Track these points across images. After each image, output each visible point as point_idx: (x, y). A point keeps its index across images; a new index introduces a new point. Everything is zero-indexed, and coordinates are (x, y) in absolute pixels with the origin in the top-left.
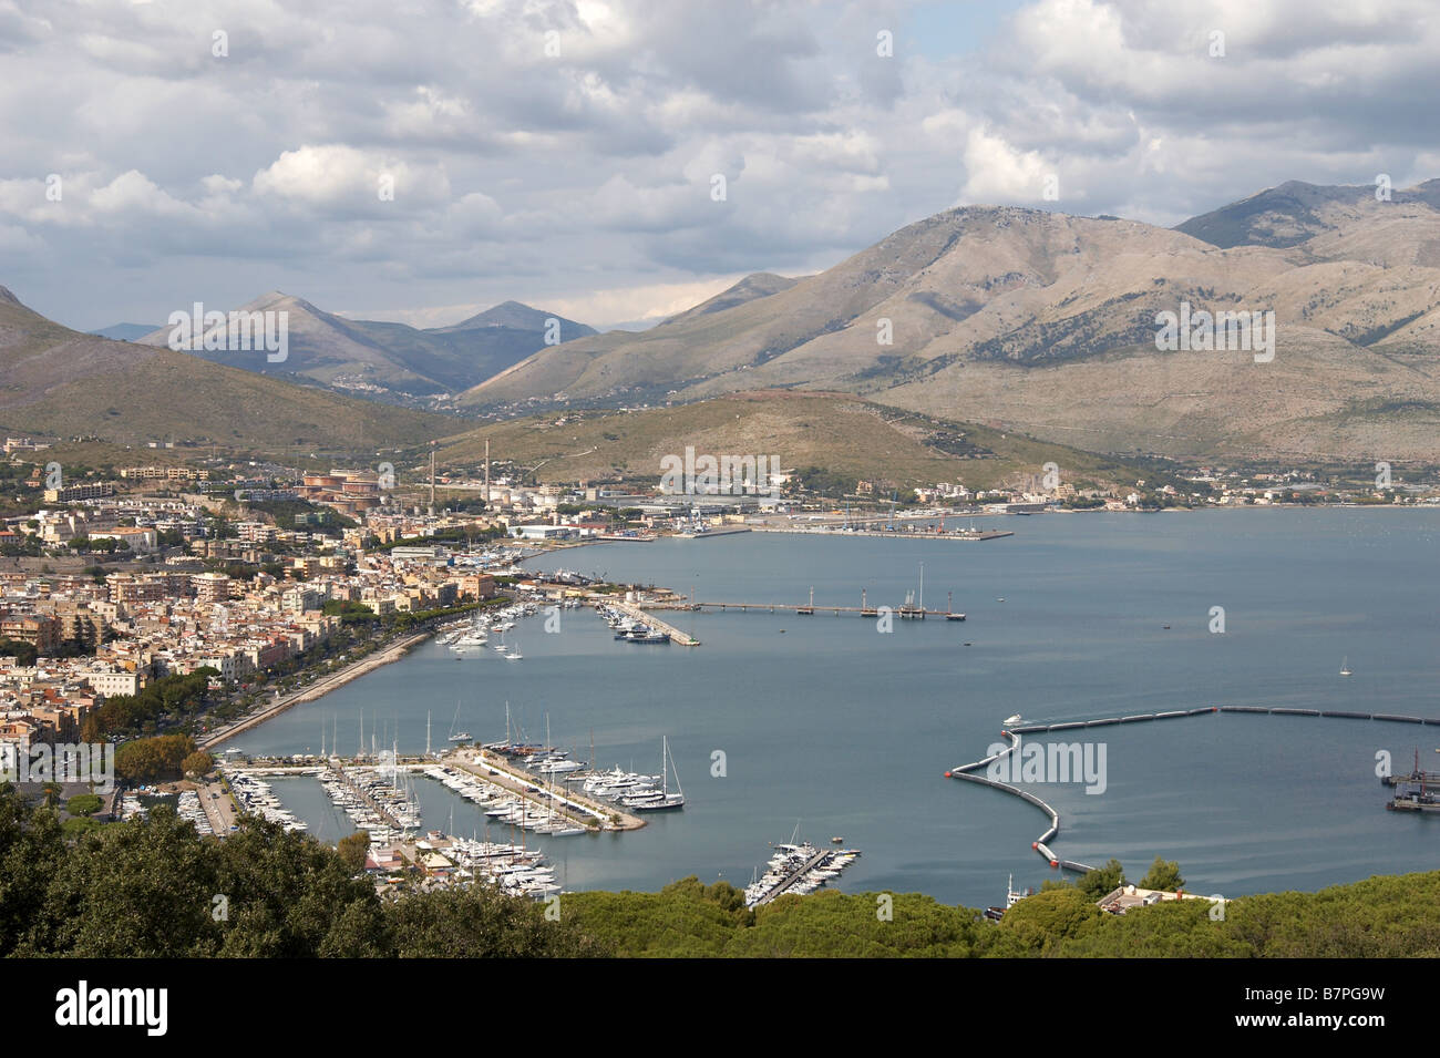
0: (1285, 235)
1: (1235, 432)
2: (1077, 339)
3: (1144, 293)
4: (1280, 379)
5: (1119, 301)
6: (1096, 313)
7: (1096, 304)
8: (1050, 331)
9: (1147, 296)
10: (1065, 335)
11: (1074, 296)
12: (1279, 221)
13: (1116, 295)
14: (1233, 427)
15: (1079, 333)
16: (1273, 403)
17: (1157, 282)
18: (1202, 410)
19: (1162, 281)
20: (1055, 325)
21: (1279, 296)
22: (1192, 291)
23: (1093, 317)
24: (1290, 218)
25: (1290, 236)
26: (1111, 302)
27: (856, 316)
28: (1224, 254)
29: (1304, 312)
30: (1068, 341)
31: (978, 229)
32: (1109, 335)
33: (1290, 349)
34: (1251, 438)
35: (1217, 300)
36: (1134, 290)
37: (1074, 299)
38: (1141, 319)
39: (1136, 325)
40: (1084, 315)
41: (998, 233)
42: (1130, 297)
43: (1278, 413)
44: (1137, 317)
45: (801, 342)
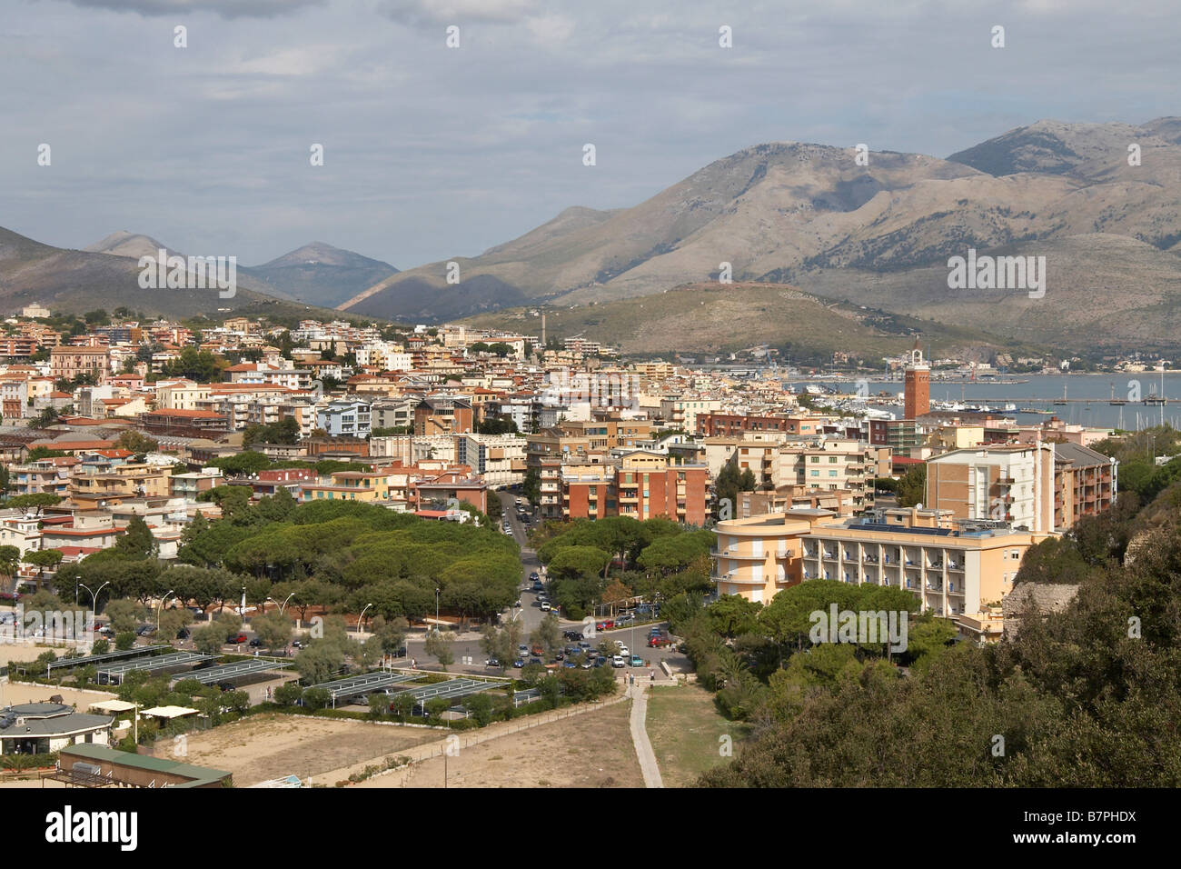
0: (1047, 165)
1: (1073, 323)
2: (896, 253)
3: (952, 212)
4: (1104, 277)
5: (929, 219)
6: (910, 230)
7: (907, 223)
8: (870, 246)
9: (955, 214)
10: (884, 249)
11: (884, 216)
12: (1040, 153)
13: (926, 214)
14: (1070, 319)
15: (897, 247)
16: (1103, 298)
17: (960, 203)
18: (1042, 305)
19: (965, 202)
20: (873, 241)
21: (1070, 212)
22: (992, 209)
23: (907, 234)
24: (1049, 150)
25: (1051, 165)
26: (922, 220)
27: (679, 240)
28: (1012, 178)
29: (1096, 225)
30: (888, 254)
31: (782, 163)
32: (928, 248)
33: (1107, 252)
34: (1093, 327)
35: (1014, 218)
36: (942, 209)
37: (885, 219)
38: (953, 234)
39: (950, 239)
40: (899, 232)
41: (800, 165)
42: (938, 216)
43: (1107, 306)
44: (950, 232)
45: (635, 263)
